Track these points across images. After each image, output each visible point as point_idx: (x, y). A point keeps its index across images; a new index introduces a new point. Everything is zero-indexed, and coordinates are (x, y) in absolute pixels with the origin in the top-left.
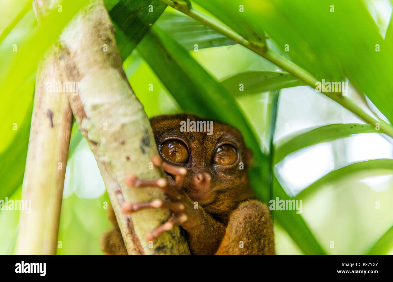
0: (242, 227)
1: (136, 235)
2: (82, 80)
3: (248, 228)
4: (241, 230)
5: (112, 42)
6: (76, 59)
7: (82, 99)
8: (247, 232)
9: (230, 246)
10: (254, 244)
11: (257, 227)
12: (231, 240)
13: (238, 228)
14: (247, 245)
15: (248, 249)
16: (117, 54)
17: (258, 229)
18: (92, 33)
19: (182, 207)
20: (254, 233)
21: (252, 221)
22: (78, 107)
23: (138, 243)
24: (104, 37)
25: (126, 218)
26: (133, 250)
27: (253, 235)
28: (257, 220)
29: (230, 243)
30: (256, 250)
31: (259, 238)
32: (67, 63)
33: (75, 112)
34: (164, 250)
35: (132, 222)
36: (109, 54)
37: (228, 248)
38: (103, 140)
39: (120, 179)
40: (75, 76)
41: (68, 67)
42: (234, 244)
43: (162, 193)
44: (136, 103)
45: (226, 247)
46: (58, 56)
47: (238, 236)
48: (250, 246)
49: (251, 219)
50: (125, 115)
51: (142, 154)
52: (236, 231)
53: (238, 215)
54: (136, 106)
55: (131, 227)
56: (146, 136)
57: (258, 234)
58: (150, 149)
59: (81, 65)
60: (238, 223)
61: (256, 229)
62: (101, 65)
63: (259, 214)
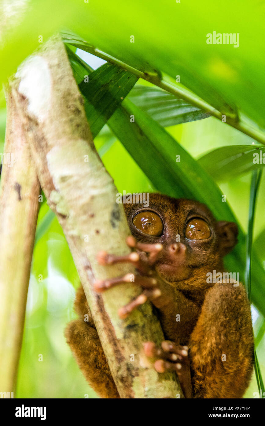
0: (219, 304)
1: (106, 312)
2: (51, 151)
3: (225, 306)
4: (218, 308)
5: (82, 113)
6: (45, 130)
7: (50, 170)
8: (224, 309)
9: (206, 325)
10: (231, 323)
11: (234, 305)
12: (207, 319)
13: (214, 306)
14: (224, 323)
15: (225, 327)
16: (86, 126)
17: (235, 307)
18: (61, 104)
19: (154, 282)
20: (231, 311)
21: (228, 299)
22: (47, 180)
23: (108, 321)
24: (73, 107)
25: (96, 295)
26: (103, 329)
27: (230, 313)
28: (233, 298)
29: (207, 322)
30: (234, 329)
31: (236, 317)
32: (35, 134)
33: (43, 185)
34: (135, 328)
35: (102, 299)
36: (78, 126)
37: (204, 326)
38: (72, 213)
39: (89, 254)
40: (43, 148)
41: (36, 138)
42: (210, 323)
43: (133, 268)
44: (105, 175)
45: (203, 326)
46: (26, 128)
47: (215, 314)
48: (228, 325)
49: (228, 297)
50: (94, 187)
51: (112, 228)
52: (213, 309)
53: (214, 293)
54: (105, 179)
55: (101, 304)
56: (116, 210)
57: (236, 312)
58: (120, 223)
59: (50, 136)
60: (215, 300)
61: (233, 307)
62: (70, 135)
63: (235, 291)
